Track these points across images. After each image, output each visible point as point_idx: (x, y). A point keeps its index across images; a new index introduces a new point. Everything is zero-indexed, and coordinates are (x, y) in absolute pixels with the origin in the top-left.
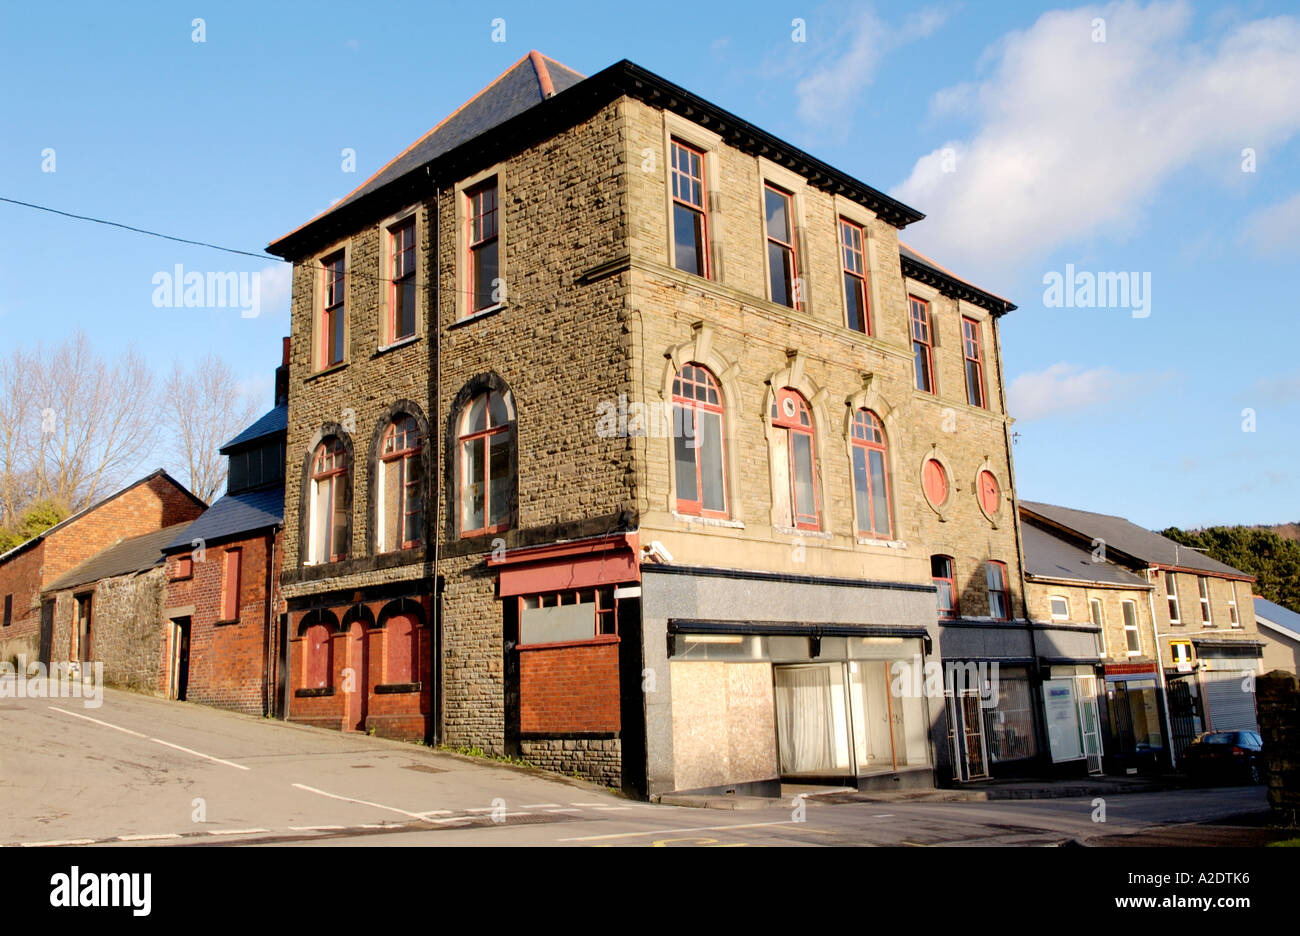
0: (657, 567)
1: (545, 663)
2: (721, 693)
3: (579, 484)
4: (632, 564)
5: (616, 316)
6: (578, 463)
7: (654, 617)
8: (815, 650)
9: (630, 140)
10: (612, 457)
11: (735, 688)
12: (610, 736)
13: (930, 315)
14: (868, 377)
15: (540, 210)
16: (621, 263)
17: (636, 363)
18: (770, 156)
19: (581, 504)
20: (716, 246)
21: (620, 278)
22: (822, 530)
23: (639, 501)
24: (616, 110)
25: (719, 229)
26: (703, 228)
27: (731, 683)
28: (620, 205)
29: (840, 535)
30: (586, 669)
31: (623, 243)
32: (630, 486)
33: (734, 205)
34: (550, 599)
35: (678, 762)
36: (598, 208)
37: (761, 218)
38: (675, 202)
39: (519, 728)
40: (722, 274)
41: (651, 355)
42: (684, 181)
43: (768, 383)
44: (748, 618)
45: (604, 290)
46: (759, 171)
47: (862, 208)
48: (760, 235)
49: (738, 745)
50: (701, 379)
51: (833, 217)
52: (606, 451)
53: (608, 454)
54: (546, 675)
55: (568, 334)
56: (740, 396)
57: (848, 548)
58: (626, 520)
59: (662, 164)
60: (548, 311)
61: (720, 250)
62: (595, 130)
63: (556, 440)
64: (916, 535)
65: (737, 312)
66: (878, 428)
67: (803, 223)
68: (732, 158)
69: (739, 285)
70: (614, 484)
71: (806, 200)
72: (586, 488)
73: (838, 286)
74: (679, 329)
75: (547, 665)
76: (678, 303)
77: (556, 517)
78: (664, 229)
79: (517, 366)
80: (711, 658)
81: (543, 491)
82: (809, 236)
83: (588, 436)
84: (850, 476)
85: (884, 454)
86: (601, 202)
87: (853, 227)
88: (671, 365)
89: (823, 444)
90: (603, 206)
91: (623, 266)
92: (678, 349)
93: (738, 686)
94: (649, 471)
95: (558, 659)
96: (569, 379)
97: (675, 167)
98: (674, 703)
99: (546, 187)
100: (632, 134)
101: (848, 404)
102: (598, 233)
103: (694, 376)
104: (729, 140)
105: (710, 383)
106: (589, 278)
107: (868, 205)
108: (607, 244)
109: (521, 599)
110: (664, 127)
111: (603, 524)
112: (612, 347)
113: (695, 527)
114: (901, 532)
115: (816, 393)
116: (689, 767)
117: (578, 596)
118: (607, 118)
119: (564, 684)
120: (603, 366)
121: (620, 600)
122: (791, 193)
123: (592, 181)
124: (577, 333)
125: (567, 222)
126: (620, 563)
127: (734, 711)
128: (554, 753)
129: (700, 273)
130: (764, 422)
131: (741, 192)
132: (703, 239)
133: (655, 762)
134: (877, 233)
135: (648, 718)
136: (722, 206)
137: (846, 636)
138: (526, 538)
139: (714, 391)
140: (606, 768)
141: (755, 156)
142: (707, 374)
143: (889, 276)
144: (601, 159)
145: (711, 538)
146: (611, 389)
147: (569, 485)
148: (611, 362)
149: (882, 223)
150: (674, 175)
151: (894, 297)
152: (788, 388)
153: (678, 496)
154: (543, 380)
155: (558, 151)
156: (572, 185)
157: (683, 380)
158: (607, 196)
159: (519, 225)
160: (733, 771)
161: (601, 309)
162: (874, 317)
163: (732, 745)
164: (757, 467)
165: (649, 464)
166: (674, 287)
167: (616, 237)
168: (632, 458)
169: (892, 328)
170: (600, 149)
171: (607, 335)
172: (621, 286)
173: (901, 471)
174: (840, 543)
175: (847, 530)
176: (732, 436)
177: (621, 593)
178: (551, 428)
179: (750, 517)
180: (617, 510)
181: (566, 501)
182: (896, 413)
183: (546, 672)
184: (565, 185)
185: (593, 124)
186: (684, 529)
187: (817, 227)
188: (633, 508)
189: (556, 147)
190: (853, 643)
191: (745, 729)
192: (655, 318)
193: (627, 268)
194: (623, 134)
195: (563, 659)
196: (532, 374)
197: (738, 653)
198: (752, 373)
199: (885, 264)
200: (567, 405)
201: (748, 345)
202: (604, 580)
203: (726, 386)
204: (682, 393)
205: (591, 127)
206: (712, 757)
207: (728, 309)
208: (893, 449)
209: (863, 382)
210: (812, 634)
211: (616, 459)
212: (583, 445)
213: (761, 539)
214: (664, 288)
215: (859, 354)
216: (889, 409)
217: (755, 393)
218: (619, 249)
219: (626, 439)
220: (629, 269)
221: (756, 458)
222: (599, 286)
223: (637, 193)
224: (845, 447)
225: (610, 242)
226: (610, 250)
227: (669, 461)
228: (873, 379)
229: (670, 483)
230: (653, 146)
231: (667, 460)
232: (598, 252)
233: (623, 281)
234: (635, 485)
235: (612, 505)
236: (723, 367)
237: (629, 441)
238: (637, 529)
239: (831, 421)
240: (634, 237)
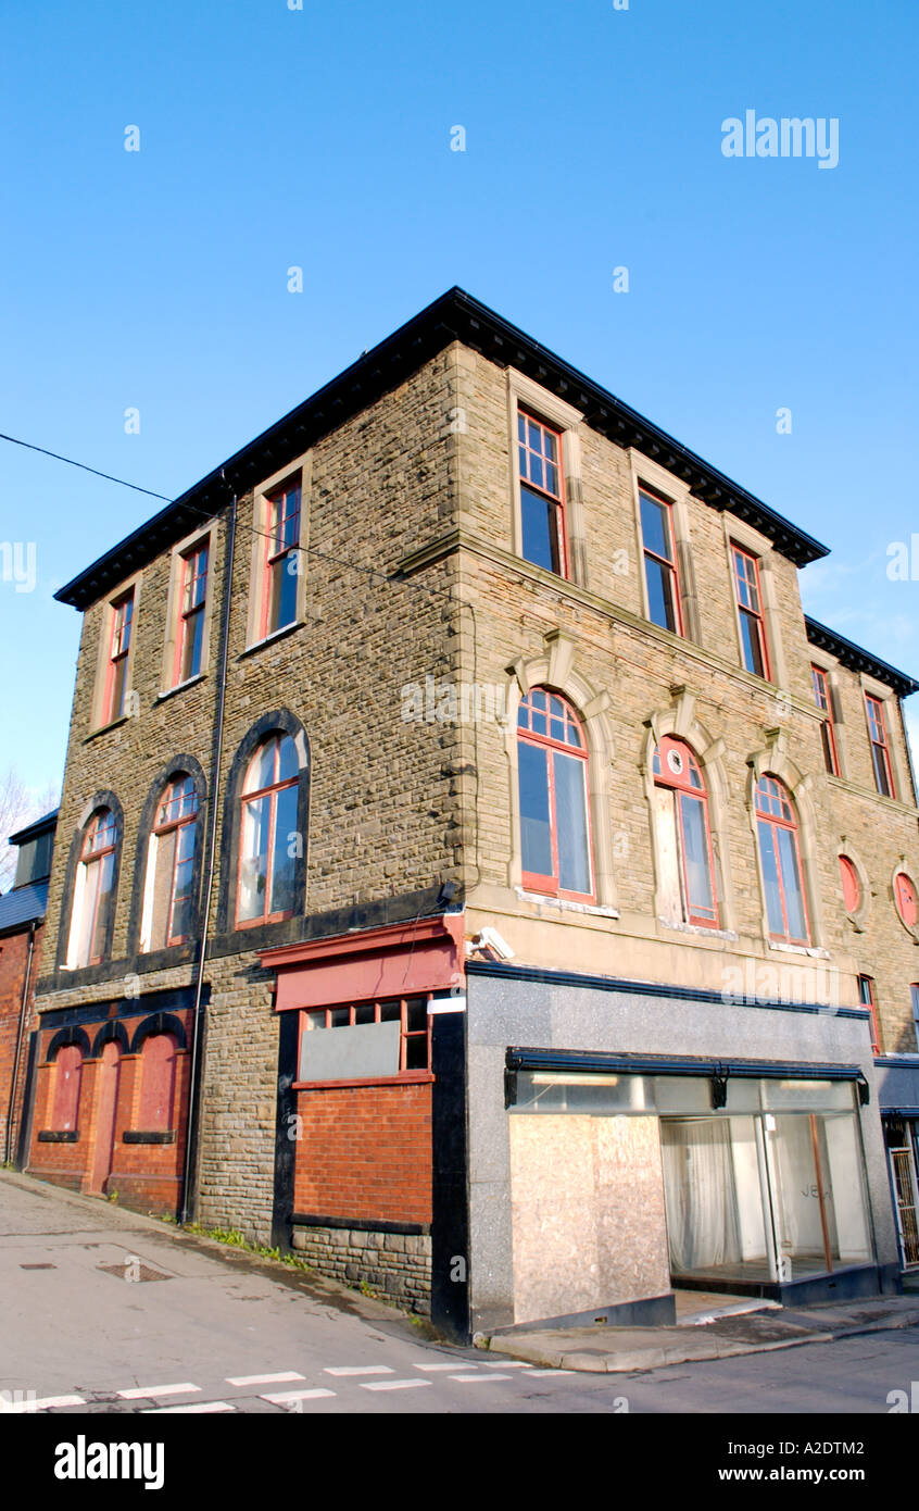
0: (488, 968)
1: (329, 1109)
2: (586, 1163)
3: (385, 848)
4: (455, 962)
5: (439, 615)
6: (384, 819)
7: (485, 1044)
8: (719, 1098)
9: (461, 394)
10: (430, 807)
11: (607, 1154)
12: (416, 1231)
13: (830, 687)
14: (773, 733)
15: (350, 499)
16: (447, 544)
17: (465, 675)
18: (644, 450)
19: (387, 877)
20: (577, 542)
21: (446, 564)
22: (722, 928)
23: (466, 868)
24: (445, 361)
25: (578, 522)
26: (559, 523)
27: (601, 1147)
28: (448, 473)
29: (746, 936)
30: (385, 1122)
31: (451, 520)
32: (453, 847)
33: (601, 500)
34: (340, 1014)
35: (520, 1275)
36: (421, 482)
37: (635, 521)
38: (523, 483)
39: (292, 1207)
40: (585, 578)
41: (487, 667)
42: (536, 462)
43: (648, 724)
44: (625, 1049)
45: (425, 584)
46: (629, 466)
47: (755, 533)
48: (633, 541)
49: (612, 1245)
50: (557, 710)
51: (721, 537)
52: (422, 800)
53: (424, 804)
54: (331, 1129)
55: (378, 647)
56: (611, 739)
57: (757, 955)
58: (447, 897)
59: (506, 431)
60: (354, 622)
61: (582, 548)
62: (420, 390)
63: (357, 789)
65: (605, 629)
66: (787, 801)
67: (687, 537)
68: (597, 445)
69: (607, 595)
70: (432, 846)
71: (690, 513)
72: (393, 853)
73: (731, 620)
74: (526, 639)
75: (332, 1113)
76: (525, 605)
77: (353, 897)
78: (507, 510)
79: (314, 698)
80: (572, 1108)
81: (338, 861)
82: (694, 554)
83: (398, 781)
84: (756, 857)
85: (795, 835)
86: (425, 474)
87: (745, 556)
88: (514, 687)
89: (721, 813)
90: (427, 479)
91: (450, 547)
92: (526, 663)
93: (612, 1150)
94: (482, 826)
95: (348, 1105)
96: (376, 706)
97: (524, 442)
98: (515, 1180)
99: (358, 470)
100: (465, 388)
101: (751, 764)
102: (419, 514)
103: (548, 706)
104: (593, 422)
105: (569, 718)
106: (405, 571)
107: (762, 530)
108: (430, 524)
109: (303, 1014)
110: (508, 388)
111: (414, 903)
112: (434, 656)
113: (547, 912)
114: (822, 937)
115: (710, 746)
116: (538, 1283)
117: (378, 1009)
118: (435, 373)
119: (354, 1144)
121: (436, 1016)
122: (670, 501)
123: (414, 451)
124: (389, 644)
125: (382, 507)
126: (438, 957)
127: (606, 1192)
128: (337, 1250)
129: (556, 569)
130: (642, 775)
131: (609, 486)
132: (560, 536)
133: (482, 1278)
134: (774, 566)
135: (472, 1204)
136: (584, 496)
137: (759, 1077)
138: (313, 928)
139: (575, 729)
140: (409, 1281)
141: (625, 447)
142: (566, 705)
143: (790, 618)
144: (425, 422)
145: (571, 929)
147: (372, 851)
149: (779, 555)
150: (522, 452)
152: (673, 737)
153: (524, 867)
154: (345, 712)
155: (373, 425)
156: (390, 460)
157: (532, 709)
158: (431, 465)
159: (325, 521)
160: (605, 1288)
161: (420, 609)
162: (775, 663)
163: (602, 1244)
164: (634, 836)
165: (482, 817)
166: (520, 583)
167: (442, 513)
168: (457, 806)
169: (797, 679)
170: (425, 410)
171: (427, 642)
172: (448, 575)
174: (747, 947)
175: (755, 930)
176: (600, 790)
177: (436, 1007)
178: (352, 774)
179: (626, 903)
180: (436, 884)
181: (367, 873)
182: (809, 782)
183: (331, 1123)
184: (381, 463)
185: (416, 384)
186: (533, 915)
187: (704, 546)
188: (456, 878)
189: (371, 422)
190: (769, 1086)
191: (621, 1218)
192: (494, 619)
193: (454, 551)
194: (453, 386)
195: (354, 1105)
196: (331, 705)
197: (610, 1100)
198: (627, 709)
200: (372, 740)
201: (620, 673)
202: (414, 987)
203: (592, 723)
204: (530, 726)
205: (415, 388)
206: (573, 1266)
207: (593, 623)
208: (807, 829)
209: (766, 740)
210: (715, 1075)
211: (434, 810)
212: (392, 794)
213: (642, 935)
214: (507, 584)
215: (760, 705)
216: (799, 777)
217: (629, 736)
218: (446, 527)
219: (448, 781)
220: (457, 551)
221: (633, 822)
222: (419, 579)
223: (471, 458)
224: (747, 820)
225: (435, 522)
226: (433, 532)
227: (511, 815)
228: (780, 736)
229: (511, 846)
230: (494, 408)
231: (508, 813)
232: (419, 536)
233: (450, 567)
234: (460, 846)
235: (428, 876)
236: (588, 698)
237: (452, 782)
238: (461, 909)
239: (729, 783)
240: (465, 511)
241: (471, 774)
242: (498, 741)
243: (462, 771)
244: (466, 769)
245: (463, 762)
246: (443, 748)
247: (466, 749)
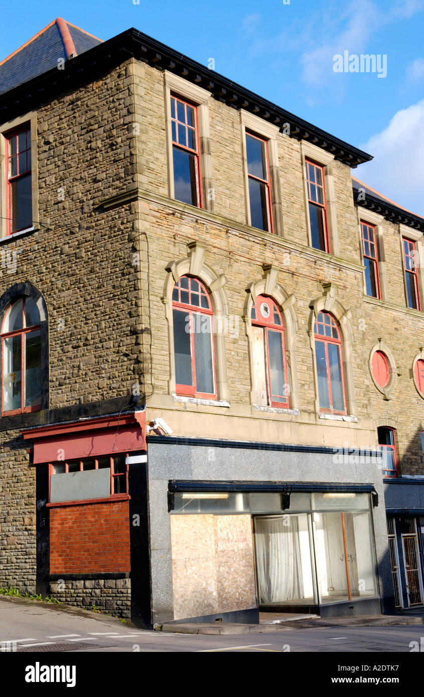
0: (161, 439)
1: (70, 517)
2: (211, 539)
3: (98, 372)
4: (140, 437)
5: (127, 237)
6: (97, 355)
7: (157, 479)
8: (285, 504)
9: (136, 94)
10: (124, 351)
11: (222, 535)
12: (122, 576)
13: (377, 236)
14: (327, 286)
15: (66, 151)
16: (130, 195)
17: (143, 275)
18: (250, 109)
19: (99, 389)
20: (207, 181)
21: (130, 207)
22: (291, 408)
23: (146, 385)
24: (126, 70)
25: (209, 166)
26: (196, 167)
27: (219, 531)
28: (130, 148)
29: (305, 411)
30: (103, 522)
31: (132, 179)
32: (138, 374)
33: (222, 149)
34: (74, 465)
35: (176, 596)
36: (112, 150)
37: (243, 159)
38: (174, 145)
39: (49, 571)
40: (212, 204)
41: (155, 269)
42: (182, 129)
43: (248, 291)
44: (233, 479)
45: (117, 216)
46: (241, 122)
47: (323, 151)
48: (242, 173)
49: (225, 582)
50: (195, 288)
51: (300, 158)
52: (119, 346)
53: (121, 349)
54: (70, 528)
55: (88, 251)
56: (226, 303)
57: (311, 422)
58: (136, 402)
59: (164, 115)
60: (72, 233)
61: (210, 184)
62: (109, 86)
63: (79, 337)
64: (365, 411)
65: (223, 234)
66: (335, 326)
67: (276, 163)
68: (220, 111)
69: (225, 213)
70: (126, 373)
71: (279, 145)
72: (103, 375)
73: (304, 214)
74: (177, 248)
75: (71, 519)
76: (176, 227)
77: (79, 399)
78: (165, 168)
79: (47, 278)
80: (203, 512)
81: (69, 378)
82: (281, 173)
83: (105, 334)
84: (313, 364)
85: (340, 347)
86: (114, 145)
87: (316, 166)
88: (171, 278)
89: (292, 339)
90: (116, 149)
91: (132, 197)
92: (177, 264)
93: (225, 533)
94: (154, 361)
95: (80, 514)
96: (89, 288)
97: (174, 118)
98: (174, 548)
99: (70, 132)
100: (139, 90)
101: (312, 307)
102: (112, 171)
103: (190, 286)
104: (216, 97)
105: (202, 292)
106: (105, 207)
107: (327, 149)
108: (119, 179)
109: (50, 465)
110: (165, 84)
111: (117, 404)
112: (124, 262)
113: (190, 407)
114: (353, 409)
115: (286, 299)
116: (186, 600)
117: (97, 463)
118: (119, 76)
119: (85, 535)
120: (116, 277)
121: (130, 465)
122: (266, 139)
123: (107, 127)
124: (96, 251)
125: (87, 161)
126: (130, 436)
127: (221, 554)
128: (77, 591)
129: (194, 203)
130: (245, 322)
131: (227, 138)
132: (197, 176)
133: (157, 596)
134: (335, 171)
135: (152, 561)
136: (212, 149)
137: (310, 492)
138: (55, 417)
139: (206, 298)
140: (119, 602)
141: (238, 109)
142: (200, 284)
143: (344, 205)
144: (114, 110)
145: (203, 415)
146: (123, 296)
147: (90, 374)
148: (123, 275)
149: (339, 163)
150: (173, 123)
151: (348, 223)
152: (264, 295)
153: (177, 382)
154: (69, 289)
155: (79, 103)
156: (92, 130)
157: (180, 289)
158: (119, 140)
159: (49, 162)
160: (221, 603)
161: (115, 232)
163: (219, 581)
164: (239, 358)
165: (154, 357)
166: (173, 214)
167: (127, 173)
168: (140, 352)
169: (346, 246)
170: (113, 101)
171: (119, 253)
172: (131, 214)
173: (353, 360)
174: (305, 418)
175: (311, 408)
177: (131, 460)
178: (75, 327)
179: (234, 398)
180: (128, 394)
181: (87, 386)
182: (349, 314)
183: (70, 524)
184: (85, 130)
186: (182, 409)
187: (287, 166)
188: (141, 392)
189: (78, 99)
190: (316, 497)
191: (229, 568)
192: (158, 239)
193: (136, 199)
194: (132, 90)
195: (84, 514)
196: (59, 284)
197: (224, 507)
198: (236, 283)
199: (342, 195)
200: (87, 308)
201: (232, 261)
202: (118, 450)
203: (215, 294)
204: (180, 300)
205: (106, 84)
206: (204, 592)
207: (216, 232)
208: (347, 343)
209: (323, 290)
210: (283, 491)
211: (127, 352)
212: (101, 341)
213: (243, 415)
214: (166, 216)
215: (320, 268)
216: (344, 311)
217: (238, 299)
218: (129, 183)
219: (135, 336)
220: (137, 200)
221: (238, 350)
222: (114, 213)
223: (143, 138)
224: (309, 342)
225: (122, 178)
226: (122, 184)
227: (170, 354)
228: (331, 288)
229: (170, 371)
230: (156, 100)
231: (168, 353)
232: (112, 185)
233: (133, 209)
234: (142, 373)
235: (124, 389)
236: (212, 278)
237: (137, 338)
238: (144, 409)
239: (297, 321)
240: (141, 174)
241: (148, 333)
242: (162, 312)
243: (142, 331)
244: (145, 330)
245: (144, 326)
246: (131, 317)
247: (144, 319)
